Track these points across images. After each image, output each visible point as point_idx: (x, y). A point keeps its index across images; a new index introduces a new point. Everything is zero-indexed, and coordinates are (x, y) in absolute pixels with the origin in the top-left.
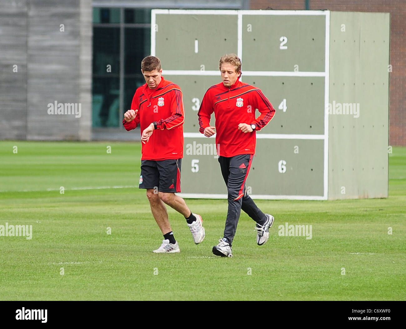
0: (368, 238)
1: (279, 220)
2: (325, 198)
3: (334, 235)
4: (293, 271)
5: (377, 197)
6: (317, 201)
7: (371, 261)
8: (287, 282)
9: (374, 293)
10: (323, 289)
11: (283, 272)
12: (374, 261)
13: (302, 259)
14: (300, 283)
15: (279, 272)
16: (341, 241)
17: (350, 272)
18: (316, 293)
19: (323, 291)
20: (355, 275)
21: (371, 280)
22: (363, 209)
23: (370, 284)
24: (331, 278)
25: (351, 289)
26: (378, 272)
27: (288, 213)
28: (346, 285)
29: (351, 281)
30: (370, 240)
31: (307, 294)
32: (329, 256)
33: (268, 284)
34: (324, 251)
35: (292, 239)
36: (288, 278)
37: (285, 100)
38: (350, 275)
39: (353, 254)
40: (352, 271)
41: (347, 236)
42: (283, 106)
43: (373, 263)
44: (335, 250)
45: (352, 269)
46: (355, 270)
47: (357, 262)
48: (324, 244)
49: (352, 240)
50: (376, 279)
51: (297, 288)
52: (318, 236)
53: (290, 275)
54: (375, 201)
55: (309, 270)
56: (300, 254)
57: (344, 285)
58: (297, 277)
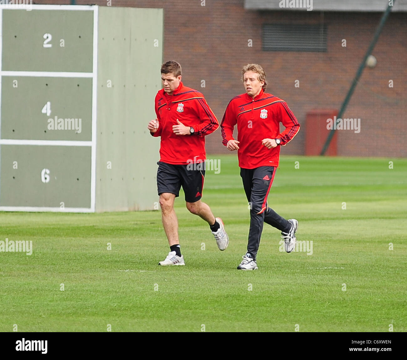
0: (139, 254)
1: (42, 235)
2: (92, 210)
3: (102, 250)
4: (57, 290)
5: (148, 209)
6: (83, 213)
7: (142, 279)
8: (50, 301)
9: (144, 313)
10: (89, 310)
11: (46, 291)
12: (144, 279)
13: (67, 277)
14: (64, 302)
15: (41, 291)
16: (109, 257)
17: (119, 291)
18: (81, 314)
19: (89, 311)
20: (124, 294)
21: (141, 300)
22: (133, 223)
23: (140, 304)
24: (97, 297)
25: (119, 309)
26: (149, 290)
27: (52, 227)
28: (114, 305)
29: (120, 301)
30: (140, 256)
31: (71, 314)
32: (96, 274)
33: (29, 304)
34: (90, 268)
35: (55, 255)
36: (51, 298)
37: (49, 103)
38: (118, 294)
39: (122, 271)
40: (120, 290)
41: (116, 252)
42: (47, 109)
43: (144, 281)
44: (102, 267)
45: (120, 288)
46: (124, 289)
47: (127, 280)
48: (90, 260)
49: (121, 256)
50: (147, 299)
51: (61, 308)
52: (84, 252)
53: (54, 294)
54: (147, 213)
55: (74, 288)
56: (64, 271)
57: (112, 305)
58: (61, 296)
